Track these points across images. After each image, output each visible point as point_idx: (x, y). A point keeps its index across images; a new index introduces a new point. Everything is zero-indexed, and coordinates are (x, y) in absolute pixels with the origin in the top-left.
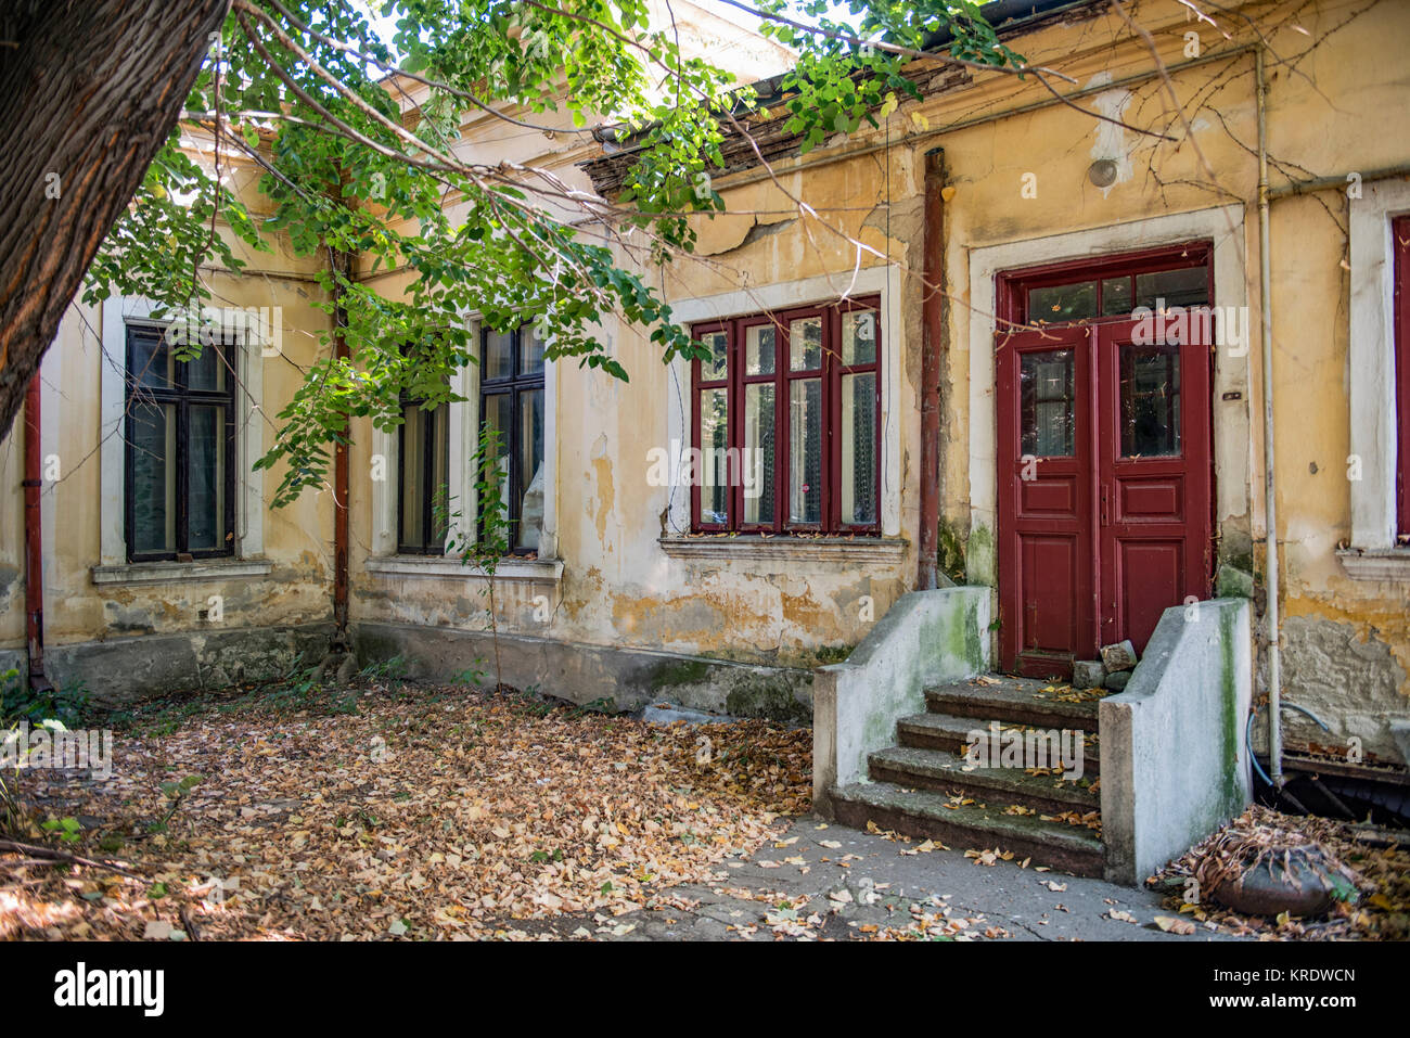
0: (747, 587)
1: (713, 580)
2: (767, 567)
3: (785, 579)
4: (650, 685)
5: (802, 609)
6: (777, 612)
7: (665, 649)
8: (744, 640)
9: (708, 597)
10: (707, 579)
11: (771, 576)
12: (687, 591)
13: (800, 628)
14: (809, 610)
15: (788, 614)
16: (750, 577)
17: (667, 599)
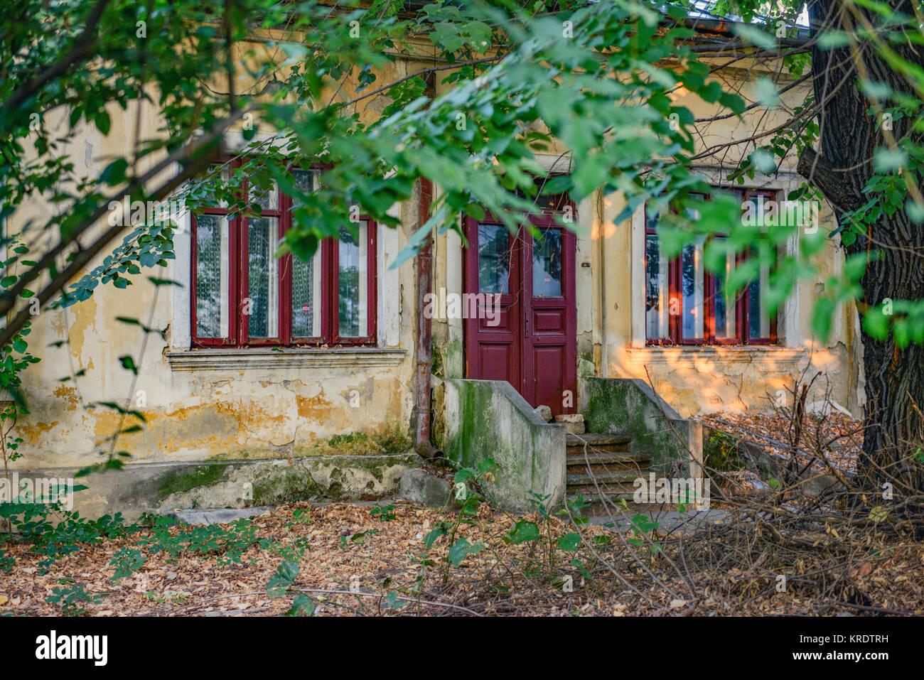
0: (261, 394)
1: (225, 389)
2: (282, 374)
3: (299, 383)
4: (154, 496)
5: (315, 407)
6: (293, 411)
7: (167, 459)
8: (259, 440)
9: (219, 406)
10: (218, 389)
11: (286, 382)
12: (195, 401)
13: (314, 423)
14: (323, 407)
15: (302, 412)
16: (265, 384)
17: (170, 411)
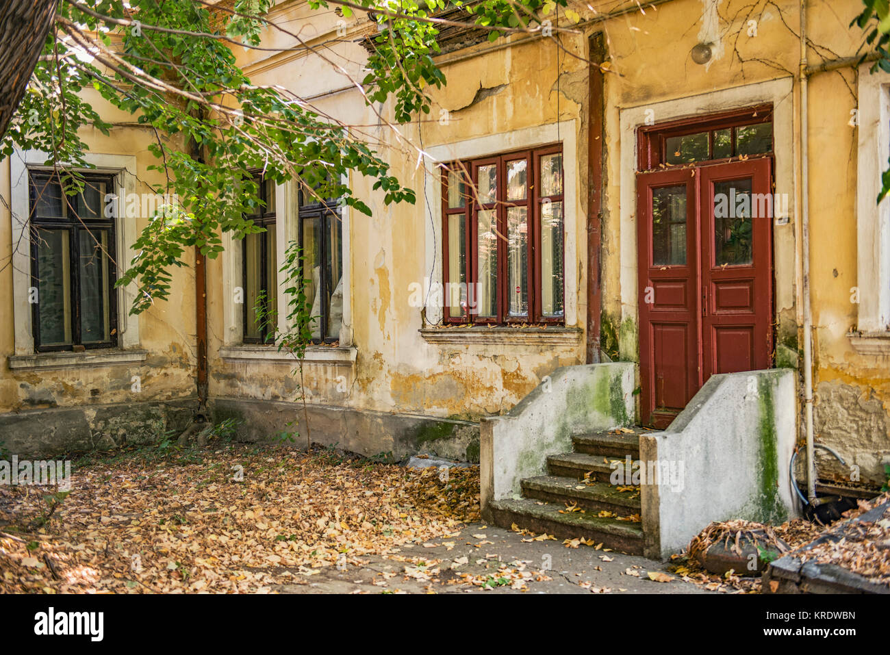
0: (480, 365)
1: (457, 360)
2: (493, 350)
3: (504, 359)
4: (416, 441)
5: (515, 381)
6: (499, 384)
7: (426, 414)
8: (478, 406)
9: (454, 374)
10: (453, 360)
11: (495, 356)
12: (440, 369)
13: (514, 395)
14: (520, 382)
15: (506, 385)
16: (481, 357)
17: (427, 376)
